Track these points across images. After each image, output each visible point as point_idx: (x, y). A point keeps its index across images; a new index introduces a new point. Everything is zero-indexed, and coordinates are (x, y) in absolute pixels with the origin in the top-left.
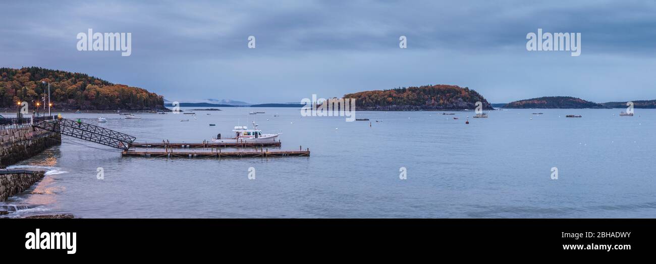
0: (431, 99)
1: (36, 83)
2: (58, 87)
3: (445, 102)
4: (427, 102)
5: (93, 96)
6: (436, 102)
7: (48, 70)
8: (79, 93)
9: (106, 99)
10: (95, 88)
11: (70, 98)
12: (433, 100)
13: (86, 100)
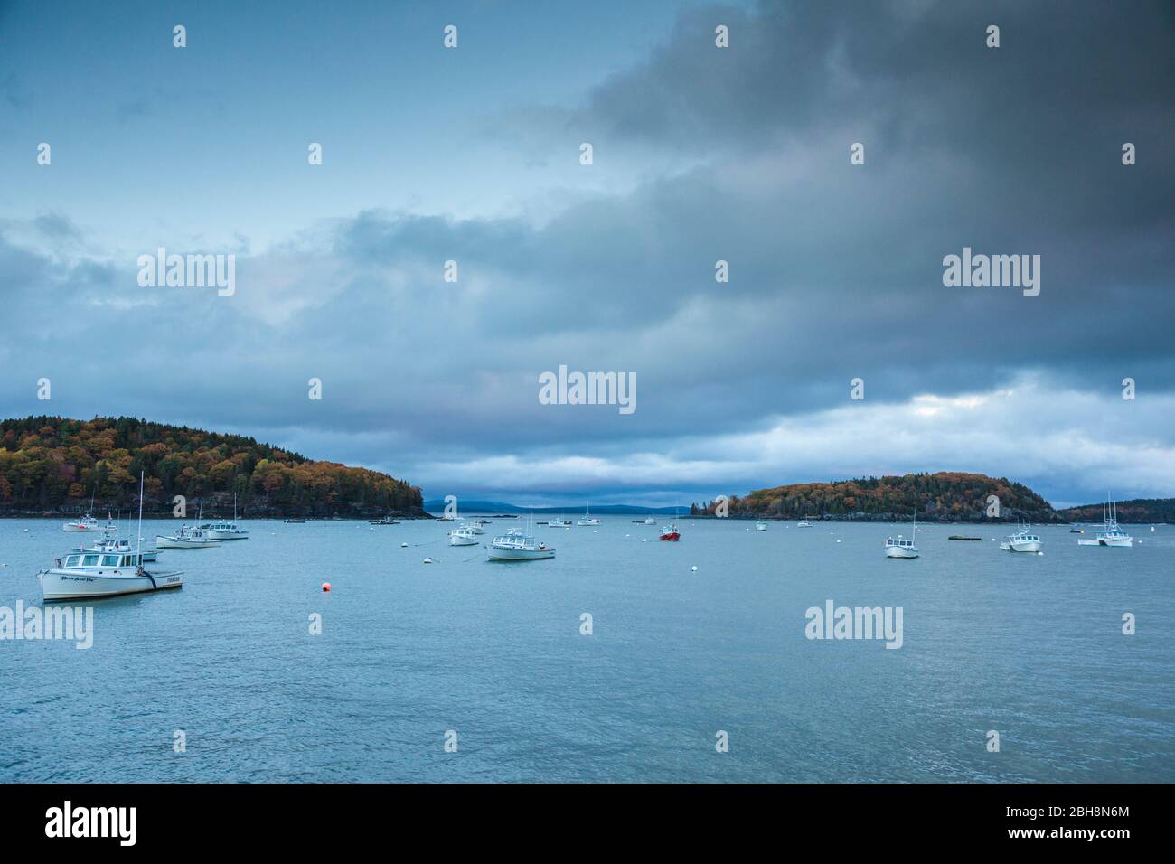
0: (935, 501)
1: (131, 454)
2: (191, 465)
3: (965, 507)
4: (927, 506)
5: (274, 485)
6: (945, 508)
7: (160, 425)
8: (241, 477)
9: (305, 492)
10: (279, 469)
11: (218, 489)
12: (939, 503)
13: (257, 493)
